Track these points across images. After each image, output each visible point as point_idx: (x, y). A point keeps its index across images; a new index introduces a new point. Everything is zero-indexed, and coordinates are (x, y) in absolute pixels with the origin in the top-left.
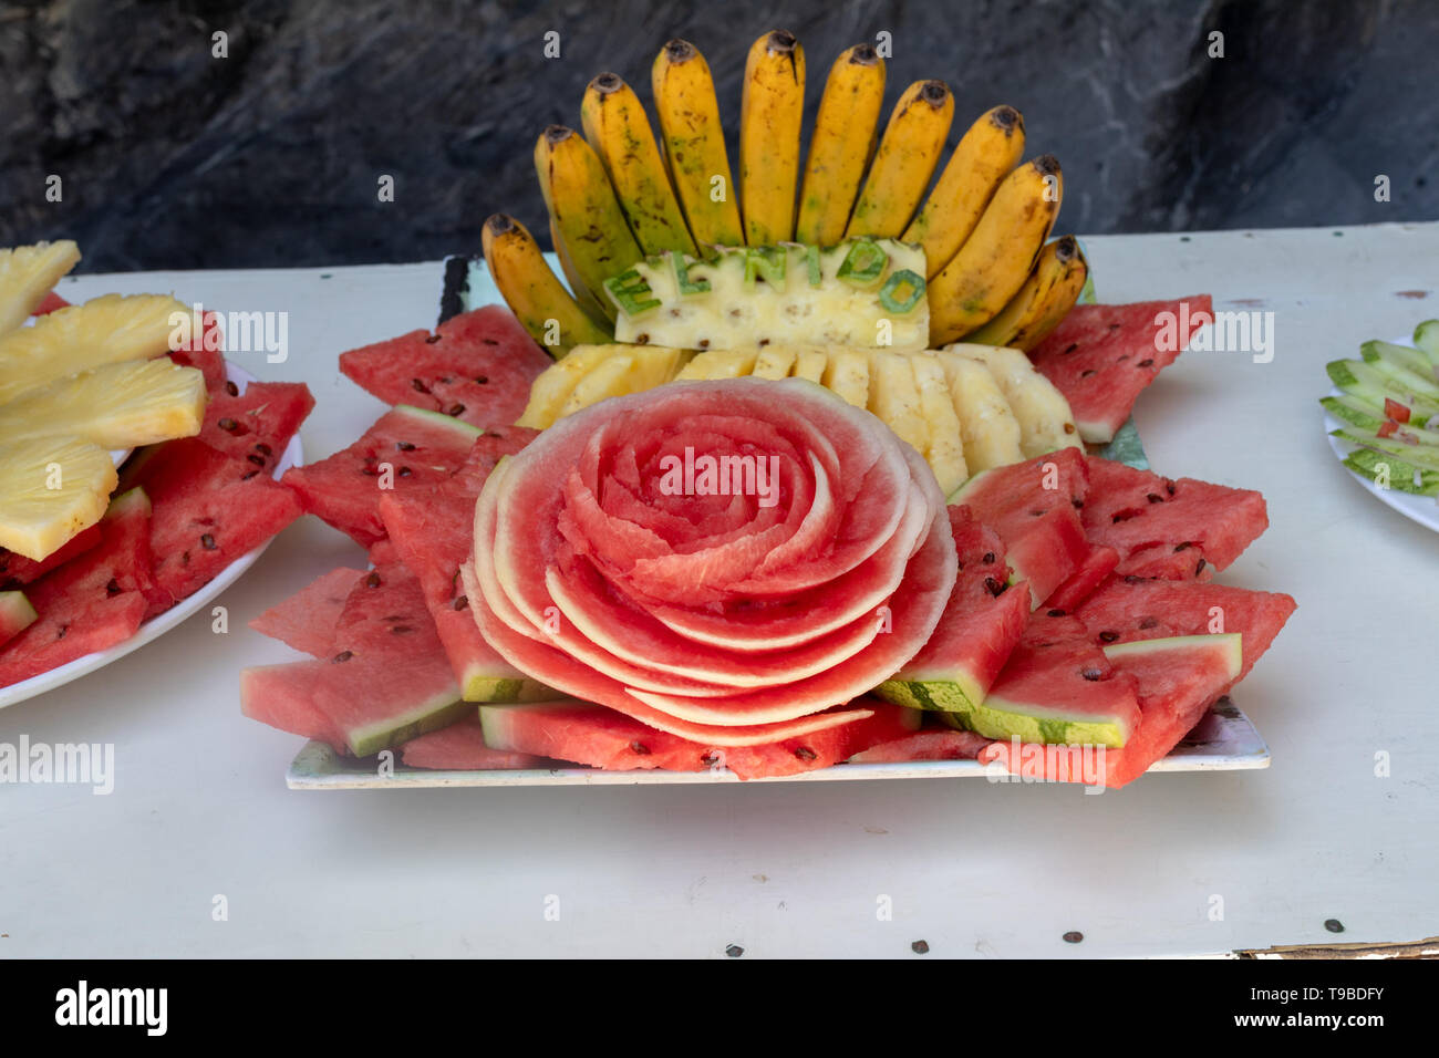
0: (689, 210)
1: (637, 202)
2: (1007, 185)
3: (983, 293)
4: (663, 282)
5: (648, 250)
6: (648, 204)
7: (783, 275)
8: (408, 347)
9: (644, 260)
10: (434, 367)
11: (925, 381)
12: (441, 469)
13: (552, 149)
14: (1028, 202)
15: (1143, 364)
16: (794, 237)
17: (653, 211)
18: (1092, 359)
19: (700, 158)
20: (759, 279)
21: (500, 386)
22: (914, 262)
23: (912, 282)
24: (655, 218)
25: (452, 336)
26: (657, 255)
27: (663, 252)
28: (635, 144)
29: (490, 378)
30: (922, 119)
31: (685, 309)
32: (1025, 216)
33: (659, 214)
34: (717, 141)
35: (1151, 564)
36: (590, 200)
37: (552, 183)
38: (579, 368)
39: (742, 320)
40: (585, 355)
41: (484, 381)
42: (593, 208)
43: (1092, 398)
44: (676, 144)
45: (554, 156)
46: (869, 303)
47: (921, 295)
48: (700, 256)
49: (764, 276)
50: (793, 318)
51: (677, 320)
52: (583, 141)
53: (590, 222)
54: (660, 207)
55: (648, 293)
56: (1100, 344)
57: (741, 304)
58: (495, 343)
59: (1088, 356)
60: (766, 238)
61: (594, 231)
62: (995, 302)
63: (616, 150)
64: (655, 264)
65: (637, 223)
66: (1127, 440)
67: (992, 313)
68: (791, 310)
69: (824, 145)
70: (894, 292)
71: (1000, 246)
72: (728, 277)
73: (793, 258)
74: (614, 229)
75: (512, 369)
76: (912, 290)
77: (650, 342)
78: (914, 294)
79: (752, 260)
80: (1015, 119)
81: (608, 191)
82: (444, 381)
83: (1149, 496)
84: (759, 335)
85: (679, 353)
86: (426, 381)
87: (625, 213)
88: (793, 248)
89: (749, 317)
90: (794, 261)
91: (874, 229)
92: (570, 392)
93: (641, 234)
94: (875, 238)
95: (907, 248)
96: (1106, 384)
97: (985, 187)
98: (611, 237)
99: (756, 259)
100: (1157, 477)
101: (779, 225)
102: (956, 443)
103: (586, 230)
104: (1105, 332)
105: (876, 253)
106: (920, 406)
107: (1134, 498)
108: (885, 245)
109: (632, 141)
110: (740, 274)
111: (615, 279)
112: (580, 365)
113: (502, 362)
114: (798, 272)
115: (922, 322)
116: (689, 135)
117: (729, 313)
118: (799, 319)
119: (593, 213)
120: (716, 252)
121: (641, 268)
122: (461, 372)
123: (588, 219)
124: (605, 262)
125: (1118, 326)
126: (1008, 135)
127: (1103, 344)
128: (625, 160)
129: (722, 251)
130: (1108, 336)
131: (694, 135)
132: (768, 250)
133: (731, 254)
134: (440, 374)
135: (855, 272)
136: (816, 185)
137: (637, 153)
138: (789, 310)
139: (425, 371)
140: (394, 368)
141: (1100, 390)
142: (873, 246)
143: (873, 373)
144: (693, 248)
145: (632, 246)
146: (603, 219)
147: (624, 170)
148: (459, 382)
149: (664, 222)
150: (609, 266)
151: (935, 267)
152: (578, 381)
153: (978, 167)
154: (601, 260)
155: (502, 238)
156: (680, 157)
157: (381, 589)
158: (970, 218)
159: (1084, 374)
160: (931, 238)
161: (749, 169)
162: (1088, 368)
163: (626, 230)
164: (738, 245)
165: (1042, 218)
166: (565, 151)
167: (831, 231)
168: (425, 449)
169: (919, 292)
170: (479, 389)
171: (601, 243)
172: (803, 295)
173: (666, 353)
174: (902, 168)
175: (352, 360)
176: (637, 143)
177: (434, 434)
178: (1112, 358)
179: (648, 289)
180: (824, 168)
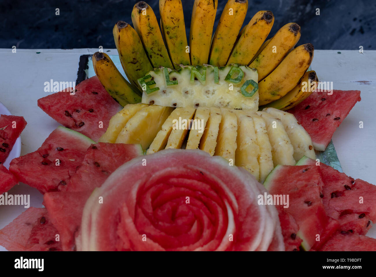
0: (171, 51)
1: (151, 49)
2: (293, 53)
3: (279, 89)
4: (160, 80)
5: (155, 66)
6: (155, 50)
7: (205, 79)
8: (64, 96)
9: (153, 70)
10: (73, 105)
11: (258, 128)
12: (73, 160)
13: (120, 31)
14: (301, 61)
15: (335, 119)
16: (209, 63)
17: (157, 52)
18: (317, 113)
19: (176, 33)
20: (196, 79)
21: (98, 113)
22: (253, 76)
23: (253, 85)
24: (158, 54)
25: (81, 90)
26: (158, 68)
27: (160, 67)
28: (152, 28)
29: (94, 109)
30: (262, 26)
31: (168, 91)
32: (299, 66)
33: (159, 53)
34: (183, 27)
35: (349, 223)
36: (134, 49)
37: (119, 43)
38: (127, 115)
39: (189, 96)
40: (130, 109)
41: (92, 111)
42: (135, 52)
43: (318, 132)
44: (167, 28)
45: (120, 34)
46: (236, 91)
47: (256, 90)
48: (174, 68)
49: (197, 78)
50: (208, 95)
51: (165, 94)
52: (132, 28)
53: (134, 57)
54: (160, 50)
55: (154, 84)
56: (319, 107)
57: (189, 89)
58: (97, 93)
59: (315, 112)
60: (199, 62)
61: (135, 60)
62: (283, 93)
63: (144, 31)
64: (157, 72)
65: (151, 56)
66: (331, 151)
67: (281, 96)
68: (207, 92)
69: (222, 30)
70: (246, 88)
71: (288, 74)
72: (184, 77)
73: (208, 71)
74: (142, 59)
75: (103, 105)
76: (253, 88)
77: (155, 104)
78: (254, 90)
79: (193, 72)
80: (298, 29)
81: (141, 45)
82: (77, 111)
83: (345, 186)
84: (195, 102)
85: (165, 108)
86: (70, 111)
87: (146, 52)
88: (208, 67)
89: (192, 94)
90: (209, 72)
91: (239, 62)
92: (124, 125)
93: (152, 60)
94: (239, 65)
95: (251, 70)
96: (322, 126)
97: (284, 52)
98: (141, 62)
99: (195, 72)
100: (347, 176)
101: (204, 57)
102: (270, 155)
103: (132, 60)
104: (320, 101)
105: (240, 72)
106: (257, 139)
107: (339, 186)
108: (243, 68)
109: (150, 28)
110: (188, 77)
111: (142, 79)
112: (128, 113)
113: (99, 102)
114: (211, 76)
115: (256, 100)
116: (172, 25)
117: (184, 93)
118: (210, 95)
119: (134, 54)
120: (180, 67)
121: (152, 73)
122: (84, 107)
123: (133, 56)
124: (138, 71)
125: (325, 99)
126: (295, 35)
127: (320, 107)
128: (148, 34)
129: (182, 67)
130: (321, 103)
131: (174, 26)
132: (199, 67)
133: (185, 68)
134: (76, 108)
135: (232, 79)
136: (218, 44)
137: (152, 32)
138: (206, 92)
139: (69, 107)
140: (58, 106)
141: (320, 129)
142: (239, 69)
143: (239, 123)
144: (172, 65)
145: (149, 64)
146: (138, 56)
147: (147, 38)
148: (83, 112)
149: (161, 56)
150: (140, 72)
151: (261, 77)
152: (127, 121)
153: (282, 45)
154: (137, 70)
155: (100, 61)
156: (168, 33)
157: (46, 226)
158: (276, 62)
159: (314, 120)
160: (261, 67)
161: (194, 37)
162: (315, 118)
163: (147, 59)
164: (188, 65)
165: (305, 67)
166: (125, 32)
167: (223, 61)
168: (67, 149)
169: (256, 89)
170: (90, 115)
171: (137, 64)
172: (212, 86)
173: (160, 108)
174: (252, 42)
175: (42, 103)
176: (153, 28)
177: (72, 141)
178: (324, 114)
179: (155, 83)
180: (222, 38)
